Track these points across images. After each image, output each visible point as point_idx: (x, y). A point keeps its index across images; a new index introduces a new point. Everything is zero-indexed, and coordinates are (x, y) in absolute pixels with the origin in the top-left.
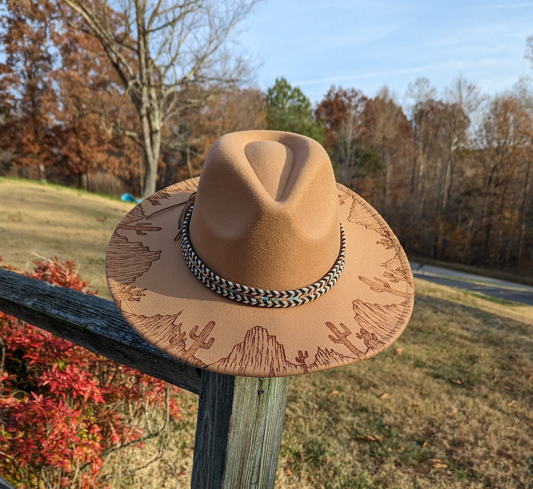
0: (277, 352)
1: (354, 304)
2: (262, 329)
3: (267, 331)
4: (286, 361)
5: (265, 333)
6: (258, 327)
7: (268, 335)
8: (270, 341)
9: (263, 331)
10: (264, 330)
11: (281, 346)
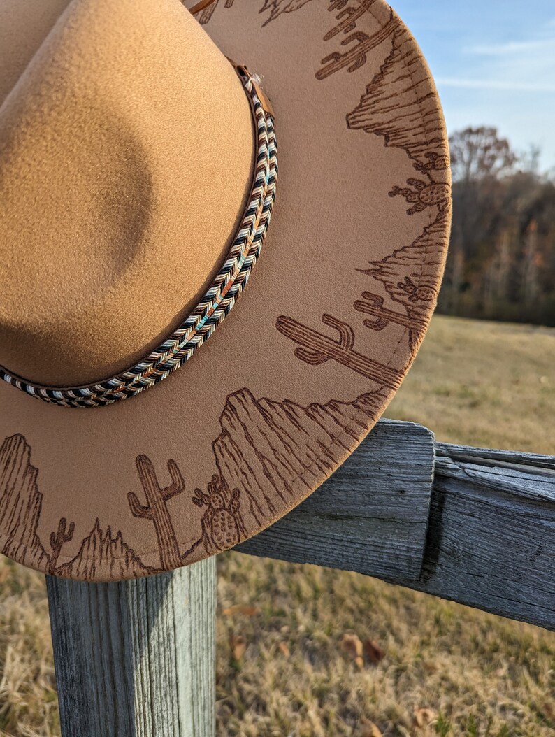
0: (29, 507)
1: (228, 403)
2: (26, 444)
3: (29, 453)
4: (35, 534)
5: (26, 456)
6: (22, 437)
7: (29, 461)
8: (28, 478)
9: (24, 449)
10: (27, 448)
11: (39, 497)
